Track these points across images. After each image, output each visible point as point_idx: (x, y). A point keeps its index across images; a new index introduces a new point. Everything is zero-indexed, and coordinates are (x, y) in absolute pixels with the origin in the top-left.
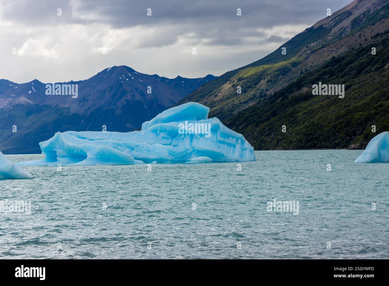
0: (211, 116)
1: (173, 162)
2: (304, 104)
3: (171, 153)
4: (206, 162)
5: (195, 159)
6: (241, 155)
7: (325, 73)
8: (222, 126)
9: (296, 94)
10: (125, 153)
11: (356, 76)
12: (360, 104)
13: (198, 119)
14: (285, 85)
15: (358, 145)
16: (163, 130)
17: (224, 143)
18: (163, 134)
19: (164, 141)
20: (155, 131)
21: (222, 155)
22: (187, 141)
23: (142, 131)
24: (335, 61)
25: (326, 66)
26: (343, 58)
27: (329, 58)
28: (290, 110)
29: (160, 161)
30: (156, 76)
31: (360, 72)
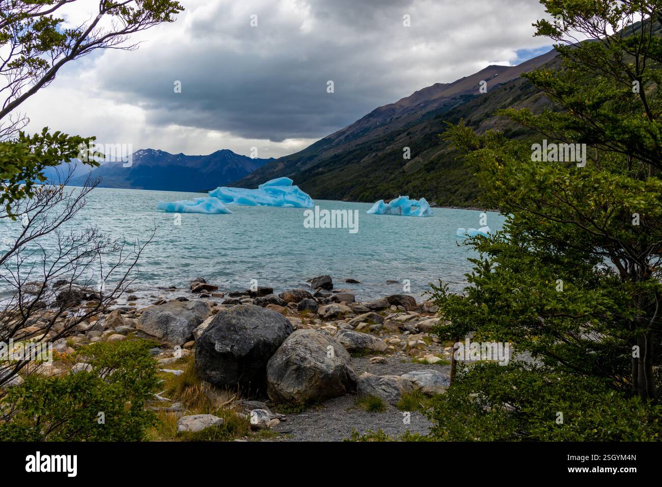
0: (294, 184)
1: (275, 206)
2: (321, 177)
3: (274, 201)
4: (291, 207)
5: (286, 205)
6: (308, 204)
7: (331, 162)
8: (299, 190)
9: (316, 171)
10: (252, 199)
11: (346, 165)
12: (348, 179)
13: (287, 185)
14: (310, 166)
15: (347, 199)
16: (270, 189)
17: (300, 198)
18: (270, 192)
19: (271, 195)
20: (266, 190)
21: (299, 204)
22: (282, 196)
23: (259, 189)
24: (336, 156)
25: (332, 158)
26: (341, 155)
27: (333, 154)
28: (313, 179)
29: (269, 205)
30: (244, 156)
31: (348, 163)
